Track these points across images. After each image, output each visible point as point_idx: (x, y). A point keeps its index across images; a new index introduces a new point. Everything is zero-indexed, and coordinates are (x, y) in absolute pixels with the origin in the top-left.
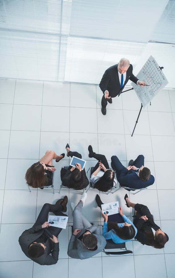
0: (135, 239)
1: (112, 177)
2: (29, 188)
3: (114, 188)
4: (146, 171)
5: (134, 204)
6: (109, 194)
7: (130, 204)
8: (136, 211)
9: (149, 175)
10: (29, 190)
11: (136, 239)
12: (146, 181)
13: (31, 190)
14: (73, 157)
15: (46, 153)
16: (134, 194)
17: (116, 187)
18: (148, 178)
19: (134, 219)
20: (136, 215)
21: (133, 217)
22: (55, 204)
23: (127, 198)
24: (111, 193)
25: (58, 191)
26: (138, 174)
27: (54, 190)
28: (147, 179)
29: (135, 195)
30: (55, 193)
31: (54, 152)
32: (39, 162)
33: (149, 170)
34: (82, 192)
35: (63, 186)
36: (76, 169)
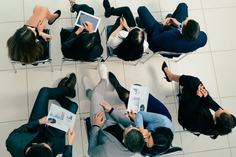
0: (184, 129)
1: (140, 39)
2: (14, 67)
3: (145, 55)
4: (193, 25)
5: (178, 76)
6: (137, 66)
7: (171, 76)
8: (182, 87)
9: (198, 32)
10: (14, 70)
11: (186, 129)
12: (193, 41)
13: (17, 70)
14: (81, 12)
15: (34, 11)
16: (176, 62)
17: (148, 53)
18: (196, 36)
19: (180, 99)
20: (181, 93)
21: (178, 96)
22: (56, 86)
23: (165, 69)
24: (141, 62)
25: (59, 67)
26: (181, 30)
27: (52, 66)
28: (194, 38)
29: (178, 62)
30: (55, 71)
31: (47, 8)
32: (25, 25)
33: (197, 24)
34: (96, 65)
35: (67, 59)
36: (85, 30)
